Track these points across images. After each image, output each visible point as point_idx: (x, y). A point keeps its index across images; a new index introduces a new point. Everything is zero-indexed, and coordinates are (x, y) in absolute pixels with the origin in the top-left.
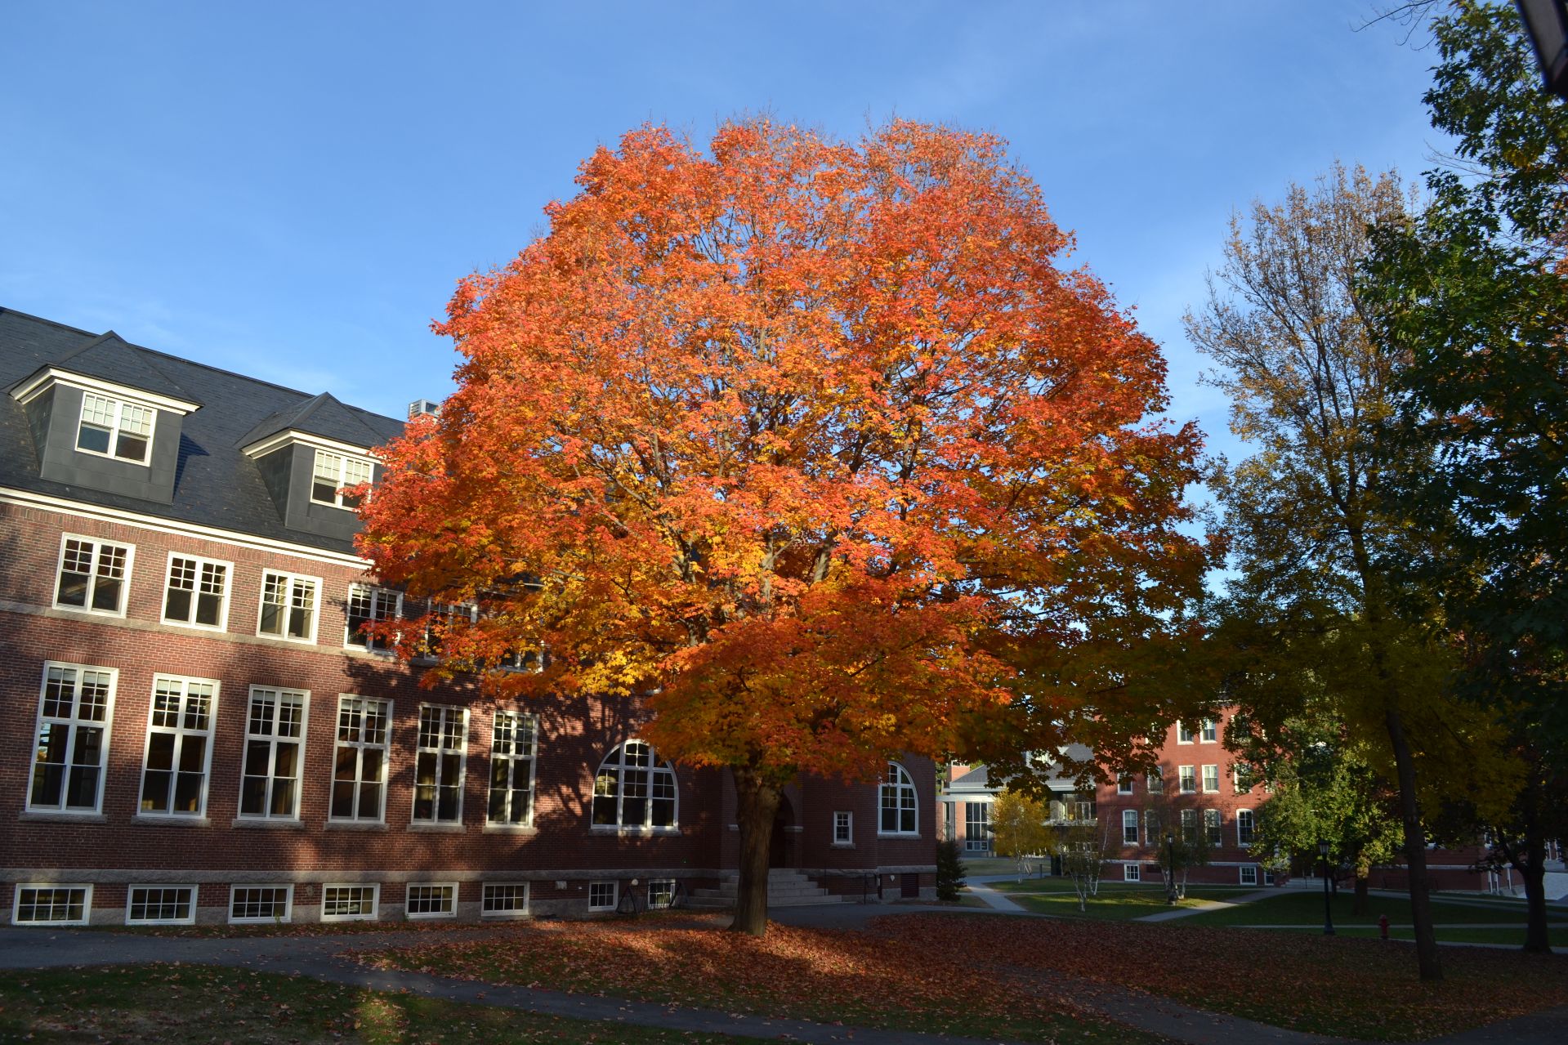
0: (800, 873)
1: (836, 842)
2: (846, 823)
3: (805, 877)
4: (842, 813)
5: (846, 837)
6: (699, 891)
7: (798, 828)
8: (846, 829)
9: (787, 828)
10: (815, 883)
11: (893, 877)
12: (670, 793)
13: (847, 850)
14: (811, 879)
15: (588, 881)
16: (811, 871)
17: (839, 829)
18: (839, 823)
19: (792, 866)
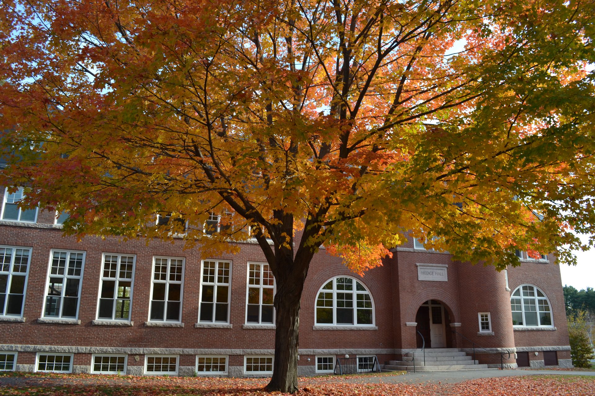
0: (462, 351)
1: (481, 331)
2: (487, 319)
3: (464, 353)
4: (484, 314)
5: (488, 328)
6: (391, 362)
7: (457, 324)
8: (487, 324)
9: (451, 325)
10: (470, 357)
11: (537, 354)
12: (369, 304)
13: (489, 337)
14: (467, 354)
15: (314, 356)
16: (468, 349)
17: (482, 324)
18: (483, 320)
19: (455, 347)
